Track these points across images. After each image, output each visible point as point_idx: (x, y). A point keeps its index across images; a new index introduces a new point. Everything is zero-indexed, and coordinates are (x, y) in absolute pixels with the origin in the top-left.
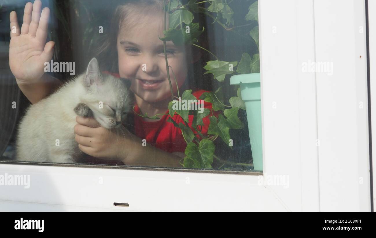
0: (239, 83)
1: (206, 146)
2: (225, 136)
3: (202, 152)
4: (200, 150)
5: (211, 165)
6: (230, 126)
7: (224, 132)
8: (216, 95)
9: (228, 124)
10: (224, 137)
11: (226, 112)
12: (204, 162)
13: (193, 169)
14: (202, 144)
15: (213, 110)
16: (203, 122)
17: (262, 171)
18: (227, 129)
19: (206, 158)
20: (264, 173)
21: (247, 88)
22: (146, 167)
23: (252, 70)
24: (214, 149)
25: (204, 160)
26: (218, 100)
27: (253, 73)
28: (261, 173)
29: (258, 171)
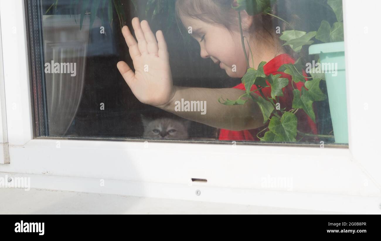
0: (319, 52)
1: (289, 119)
2: (308, 109)
3: (284, 126)
4: (282, 124)
5: (295, 139)
6: (312, 99)
7: (307, 106)
8: (295, 66)
9: (310, 96)
10: (307, 111)
11: (307, 84)
12: (288, 136)
13: (273, 143)
14: (285, 117)
15: (293, 81)
16: (282, 93)
17: (348, 144)
18: (310, 102)
19: (289, 132)
20: (350, 146)
21: (327, 57)
22: (224, 141)
23: (331, 39)
24: (296, 121)
25: (287, 134)
26: (297, 72)
27: (333, 41)
28: (346, 146)
29: (343, 144)
